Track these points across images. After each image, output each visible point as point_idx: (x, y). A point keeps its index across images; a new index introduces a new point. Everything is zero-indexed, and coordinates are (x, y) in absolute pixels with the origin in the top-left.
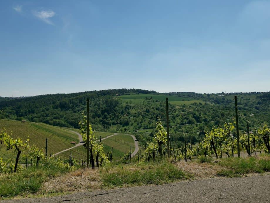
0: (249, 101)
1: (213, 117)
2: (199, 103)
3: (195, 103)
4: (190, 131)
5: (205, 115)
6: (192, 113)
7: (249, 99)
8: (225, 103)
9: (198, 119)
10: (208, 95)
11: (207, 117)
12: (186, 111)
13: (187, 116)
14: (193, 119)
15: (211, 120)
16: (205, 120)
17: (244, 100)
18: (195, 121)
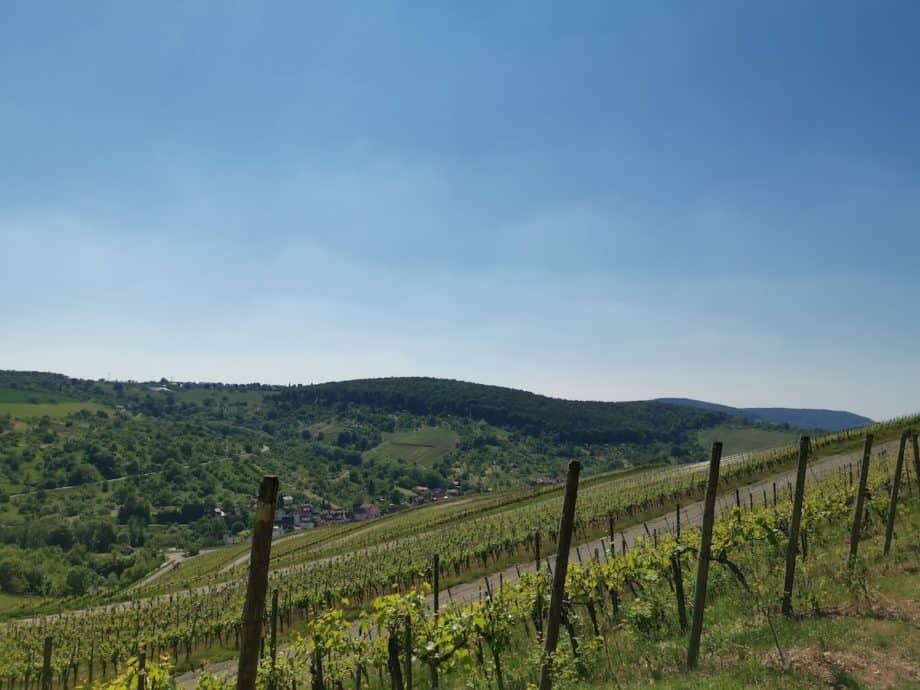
0: (245, 408)
1: (159, 460)
2: (99, 412)
3: (83, 412)
4: (82, 508)
5: (129, 453)
6: (81, 448)
7: (245, 404)
8: (177, 414)
9: (107, 467)
10: (118, 386)
11: (137, 460)
12: (58, 441)
13: (67, 456)
14: (91, 467)
15: (152, 468)
16: (132, 470)
17: (231, 405)
18: (97, 472)
